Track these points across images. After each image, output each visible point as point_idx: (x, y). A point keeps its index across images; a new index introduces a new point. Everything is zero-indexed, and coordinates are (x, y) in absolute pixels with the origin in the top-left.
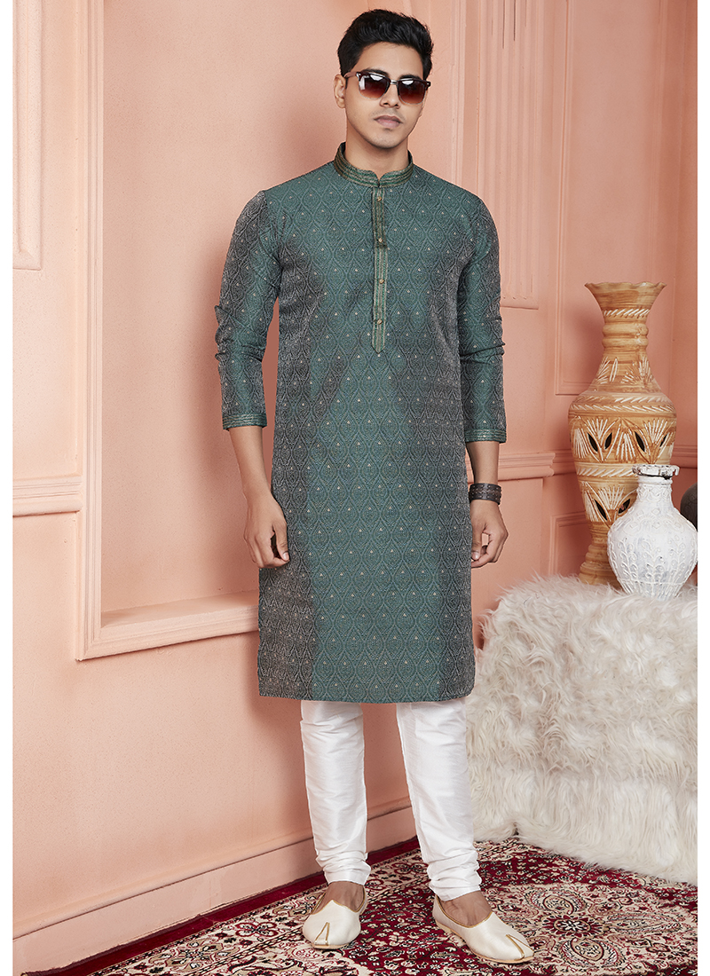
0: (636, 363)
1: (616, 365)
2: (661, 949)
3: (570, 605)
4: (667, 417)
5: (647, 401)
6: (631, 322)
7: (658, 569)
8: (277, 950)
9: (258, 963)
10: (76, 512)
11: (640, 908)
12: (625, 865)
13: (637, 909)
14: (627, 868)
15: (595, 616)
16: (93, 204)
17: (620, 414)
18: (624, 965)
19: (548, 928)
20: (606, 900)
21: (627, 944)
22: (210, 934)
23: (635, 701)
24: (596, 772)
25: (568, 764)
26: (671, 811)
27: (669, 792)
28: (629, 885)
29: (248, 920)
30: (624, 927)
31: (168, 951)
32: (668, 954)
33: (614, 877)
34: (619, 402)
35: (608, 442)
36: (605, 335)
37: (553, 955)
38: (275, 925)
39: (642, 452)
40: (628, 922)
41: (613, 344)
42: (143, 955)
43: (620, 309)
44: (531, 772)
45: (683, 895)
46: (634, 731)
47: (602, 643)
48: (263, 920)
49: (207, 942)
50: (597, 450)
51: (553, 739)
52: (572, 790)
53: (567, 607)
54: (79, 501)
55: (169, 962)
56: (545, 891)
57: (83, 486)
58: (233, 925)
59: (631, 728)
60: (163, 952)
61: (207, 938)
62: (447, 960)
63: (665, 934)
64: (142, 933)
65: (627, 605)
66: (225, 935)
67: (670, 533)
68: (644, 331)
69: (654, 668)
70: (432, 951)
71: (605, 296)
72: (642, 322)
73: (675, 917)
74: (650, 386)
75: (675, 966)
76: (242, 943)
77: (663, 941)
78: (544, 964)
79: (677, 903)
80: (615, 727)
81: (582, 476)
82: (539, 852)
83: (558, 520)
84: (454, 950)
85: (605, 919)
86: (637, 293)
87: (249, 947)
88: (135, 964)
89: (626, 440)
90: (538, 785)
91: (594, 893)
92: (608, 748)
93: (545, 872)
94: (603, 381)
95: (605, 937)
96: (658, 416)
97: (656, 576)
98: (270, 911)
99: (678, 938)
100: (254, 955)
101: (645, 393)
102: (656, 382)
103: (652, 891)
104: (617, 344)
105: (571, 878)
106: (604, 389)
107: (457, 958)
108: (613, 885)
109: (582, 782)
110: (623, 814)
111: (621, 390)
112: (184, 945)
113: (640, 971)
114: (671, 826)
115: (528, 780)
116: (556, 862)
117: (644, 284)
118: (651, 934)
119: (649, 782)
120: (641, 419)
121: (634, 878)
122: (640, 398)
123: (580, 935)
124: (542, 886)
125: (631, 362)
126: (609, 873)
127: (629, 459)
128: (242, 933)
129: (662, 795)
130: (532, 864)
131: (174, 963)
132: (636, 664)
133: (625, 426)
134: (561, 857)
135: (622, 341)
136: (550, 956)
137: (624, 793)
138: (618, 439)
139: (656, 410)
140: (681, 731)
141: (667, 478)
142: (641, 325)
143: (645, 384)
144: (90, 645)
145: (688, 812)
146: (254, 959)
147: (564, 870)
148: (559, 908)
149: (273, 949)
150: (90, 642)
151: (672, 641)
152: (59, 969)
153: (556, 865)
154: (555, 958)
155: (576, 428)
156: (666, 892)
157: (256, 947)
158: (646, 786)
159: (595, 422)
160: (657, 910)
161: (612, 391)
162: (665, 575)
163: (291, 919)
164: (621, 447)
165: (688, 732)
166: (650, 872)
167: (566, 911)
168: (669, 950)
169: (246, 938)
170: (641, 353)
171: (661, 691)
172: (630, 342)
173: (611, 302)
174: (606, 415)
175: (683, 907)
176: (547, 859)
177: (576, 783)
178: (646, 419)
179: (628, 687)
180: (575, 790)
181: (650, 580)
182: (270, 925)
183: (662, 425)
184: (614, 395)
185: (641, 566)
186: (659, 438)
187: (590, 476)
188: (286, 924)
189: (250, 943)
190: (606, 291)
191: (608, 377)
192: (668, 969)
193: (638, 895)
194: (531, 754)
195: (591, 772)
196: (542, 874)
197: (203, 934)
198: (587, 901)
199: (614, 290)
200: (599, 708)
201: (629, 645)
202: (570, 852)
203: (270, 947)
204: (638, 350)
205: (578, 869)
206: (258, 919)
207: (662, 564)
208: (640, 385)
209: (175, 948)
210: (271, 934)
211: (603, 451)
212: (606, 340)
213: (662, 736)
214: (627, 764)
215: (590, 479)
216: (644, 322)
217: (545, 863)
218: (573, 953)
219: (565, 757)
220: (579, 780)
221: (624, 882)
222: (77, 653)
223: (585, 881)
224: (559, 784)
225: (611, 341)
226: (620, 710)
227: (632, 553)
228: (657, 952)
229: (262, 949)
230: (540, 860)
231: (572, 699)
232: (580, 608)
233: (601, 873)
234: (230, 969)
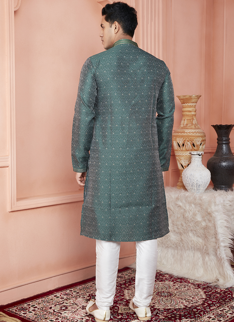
0: (192, 120)
1: (186, 121)
2: (190, 301)
3: (170, 195)
4: (202, 137)
5: (195, 132)
6: (190, 107)
7: (197, 184)
8: (71, 300)
9: (64, 304)
10: (8, 167)
11: (188, 289)
12: (186, 276)
13: (186, 289)
14: (187, 277)
15: (177, 199)
16: (12, 75)
17: (187, 136)
18: (177, 306)
19: (157, 295)
20: (178, 287)
21: (180, 300)
22: (52, 295)
23: (190, 225)
24: (179, 247)
25: (171, 245)
26: (201, 259)
27: (200, 254)
28: (186, 282)
29: (65, 292)
30: (181, 295)
31: (38, 300)
32: (191, 302)
33: (182, 280)
34: (186, 132)
35: (183, 145)
36: (183, 112)
37: (156, 302)
38: (72, 293)
39: (194, 148)
40: (182, 293)
41: (185, 114)
42: (30, 301)
43: (187, 103)
44: (160, 248)
45: (202, 285)
46: (190, 234)
47: (180, 207)
48: (69, 292)
49: (51, 298)
50: (180, 147)
51: (166, 237)
52: (172, 253)
53: (169, 196)
54: (9, 163)
55: (38, 303)
56: (159, 284)
57: (10, 159)
58: (60, 293)
59: (189, 234)
60: (37, 301)
61: (51, 297)
62: (122, 304)
63: (192, 297)
64: (32, 295)
65: (187, 195)
66: (57, 296)
67: (200, 172)
68: (194, 110)
69: (195, 215)
70: (118, 301)
71: (182, 99)
72: (194, 107)
73: (198, 292)
74: (197, 127)
75: (193, 306)
76: (61, 298)
77: (191, 299)
78: (152, 305)
79: (200, 288)
80: (184, 233)
81: (176, 155)
82: (161, 272)
83: (172, 170)
84: (125, 300)
85: (175, 292)
86: (191, 98)
87: (63, 299)
88: (27, 304)
89: (189, 144)
90: (162, 252)
91: (175, 285)
92: (182, 240)
93: (161, 278)
94: (182, 126)
95: (174, 297)
96: (199, 136)
97: (196, 186)
98: (72, 289)
99: (196, 298)
100: (64, 302)
101: (195, 129)
102: (199, 126)
103: (193, 284)
104: (186, 114)
105: (169, 280)
106: (182, 128)
107: (125, 303)
108: (181, 282)
109: (175, 251)
110: (187, 260)
111: (187, 129)
112: (43, 299)
113: (181, 307)
114: (201, 264)
115: (159, 250)
116: (165, 275)
117: (194, 95)
118: (188, 296)
119: (195, 250)
120: (193, 137)
121: (188, 280)
122: (193, 131)
123: (166, 297)
124: (159, 282)
125: (190, 120)
126: (181, 279)
127: (190, 150)
128: (62, 295)
129: (198, 255)
130: (158, 276)
131: (39, 304)
132: (190, 213)
133: (188, 140)
134: (167, 274)
135: (188, 113)
136: (155, 303)
137: (187, 254)
138: (186, 144)
139: (198, 134)
140: (204, 234)
141: (200, 155)
142: (193, 108)
143: (195, 126)
144: (13, 207)
145: (206, 260)
146: (63, 303)
147: (167, 278)
148: (162, 289)
149: (70, 300)
150: (13, 206)
151: (200, 206)
152: (4, 305)
153: (165, 276)
154: (156, 303)
155: (174, 140)
156: (197, 284)
157: (65, 300)
158: (194, 252)
159: (179, 138)
160: (193, 290)
161: (185, 129)
162: (199, 185)
163: (78, 291)
164: (187, 146)
165: (205, 234)
166: (193, 278)
167: (164, 290)
168: (192, 301)
169: (62, 297)
170: (194, 117)
171: (197, 222)
172: (190, 113)
173: (184, 101)
174: (182, 136)
175: (201, 289)
176: (163, 274)
177: (173, 251)
178: (195, 137)
179: (188, 221)
180: (173, 253)
181: (194, 187)
182: (71, 293)
183: (200, 139)
184: (185, 130)
185: (192, 183)
186: (199, 143)
187: (179, 155)
188: (76, 293)
189: (64, 298)
190: (182, 98)
191: (184, 124)
192: (190, 307)
193: (188, 285)
194: (160, 242)
195: (178, 248)
196: (160, 279)
197: (50, 295)
198: (171, 287)
199: (184, 98)
200: (179, 227)
201: (187, 207)
202: (170, 272)
203: (69, 299)
204: (193, 116)
205: (172, 277)
206: (68, 291)
207: (198, 182)
208: (193, 127)
209: (40, 300)
210: (71, 296)
211: (182, 148)
212: (183, 113)
213: (198, 236)
214: (188, 245)
215: (179, 156)
216: (195, 107)
217: (162, 275)
218: (162, 302)
219: (170, 243)
220: (174, 250)
221: (185, 281)
222: (9, 210)
223: (173, 281)
224: (168, 251)
225: (184, 113)
226: (185, 228)
227: (189, 179)
228: (188, 302)
229: (67, 300)
230: (161, 275)
231: (172, 225)
232: (173, 196)
233: (179, 279)
234: (55, 306)
